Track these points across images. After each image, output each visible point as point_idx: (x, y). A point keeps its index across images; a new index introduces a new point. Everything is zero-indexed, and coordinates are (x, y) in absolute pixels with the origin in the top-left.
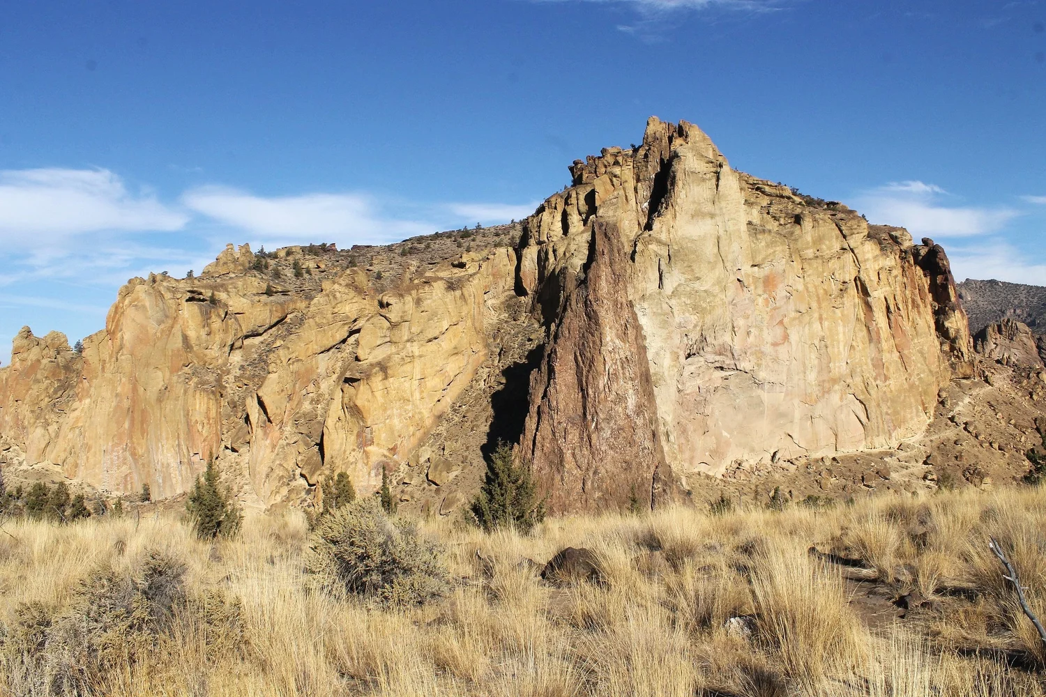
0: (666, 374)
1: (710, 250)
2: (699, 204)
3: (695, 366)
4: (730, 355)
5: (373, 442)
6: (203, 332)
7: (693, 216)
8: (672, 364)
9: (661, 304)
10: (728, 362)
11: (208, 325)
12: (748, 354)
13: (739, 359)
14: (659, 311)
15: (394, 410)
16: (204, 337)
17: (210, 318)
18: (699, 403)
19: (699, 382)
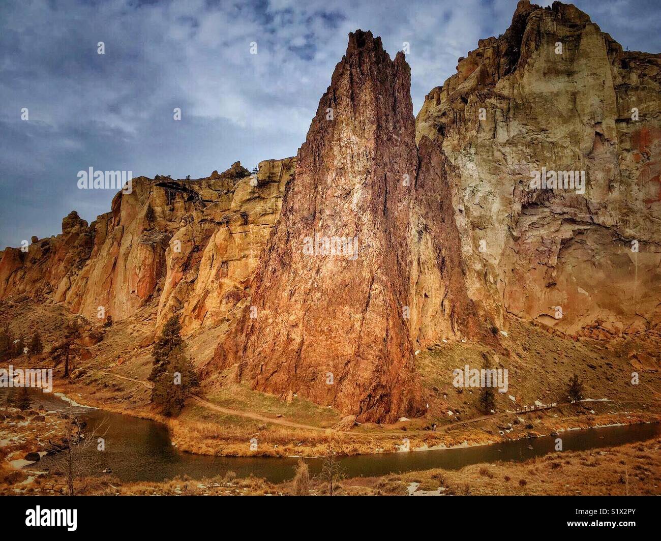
0: (494, 218)
1: (563, 105)
2: (555, 63)
3: (538, 217)
4: (584, 209)
5: (227, 275)
6: (167, 208)
7: (545, 74)
8: (502, 209)
9: (493, 152)
10: (583, 215)
11: (173, 204)
12: (609, 208)
13: (596, 213)
14: (491, 158)
15: (251, 250)
16: (168, 212)
17: (174, 199)
18: (541, 253)
19: (543, 232)
